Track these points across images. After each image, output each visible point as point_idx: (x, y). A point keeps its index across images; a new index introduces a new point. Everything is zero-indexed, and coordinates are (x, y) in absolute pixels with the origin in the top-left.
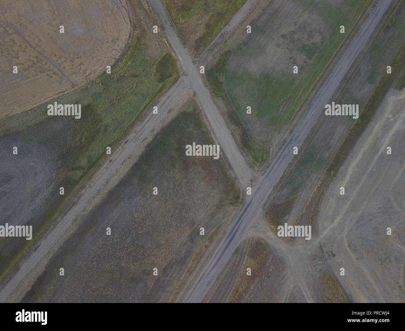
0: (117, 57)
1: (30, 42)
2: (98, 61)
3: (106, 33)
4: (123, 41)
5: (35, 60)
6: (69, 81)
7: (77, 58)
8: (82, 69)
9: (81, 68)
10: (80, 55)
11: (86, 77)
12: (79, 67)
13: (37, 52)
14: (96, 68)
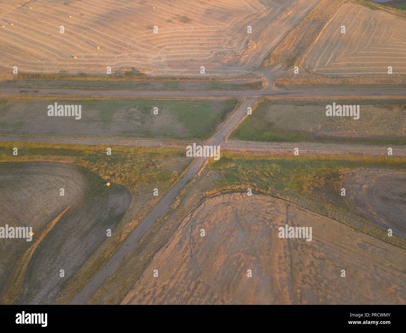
0: (239, 194)
1: (289, 265)
2: (254, 203)
3: (226, 214)
4: (223, 198)
5: (299, 248)
6: (288, 211)
7: (266, 219)
8: (271, 209)
9: (271, 211)
10: (262, 219)
11: (273, 203)
12: (271, 213)
13: (292, 252)
14: (260, 201)
